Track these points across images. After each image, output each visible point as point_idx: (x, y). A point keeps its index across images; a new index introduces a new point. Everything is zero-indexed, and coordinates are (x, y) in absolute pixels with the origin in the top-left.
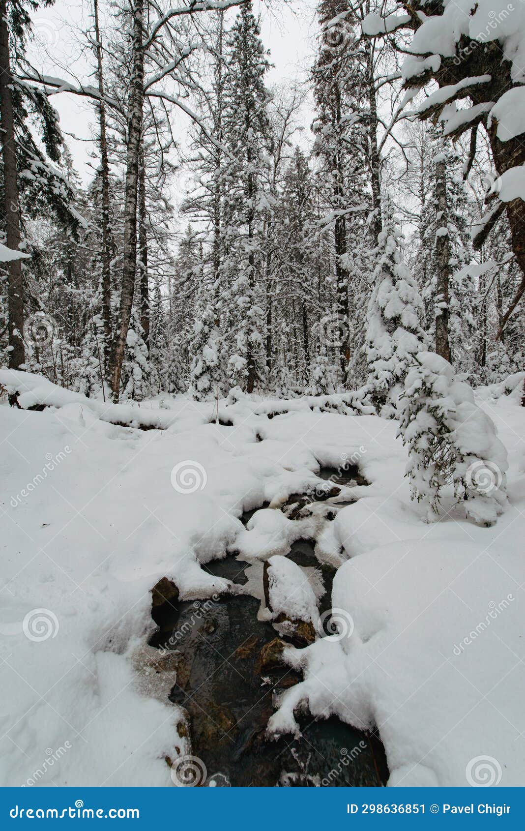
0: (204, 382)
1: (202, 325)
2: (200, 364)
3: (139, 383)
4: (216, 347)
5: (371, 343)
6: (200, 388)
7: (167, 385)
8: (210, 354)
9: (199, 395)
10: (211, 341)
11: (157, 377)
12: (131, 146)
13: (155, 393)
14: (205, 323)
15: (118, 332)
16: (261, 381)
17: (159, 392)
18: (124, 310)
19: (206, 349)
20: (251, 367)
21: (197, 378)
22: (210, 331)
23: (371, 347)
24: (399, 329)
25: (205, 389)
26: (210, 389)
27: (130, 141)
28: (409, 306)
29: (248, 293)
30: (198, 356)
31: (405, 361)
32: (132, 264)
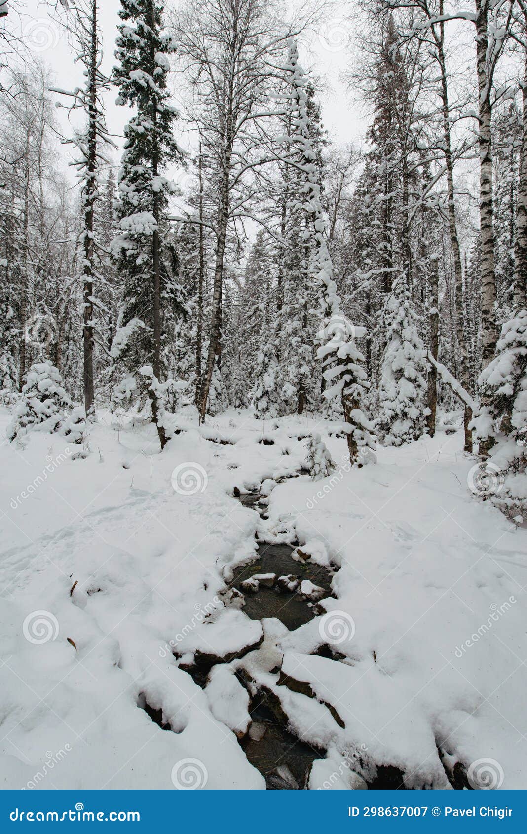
0: (263, 404)
1: (264, 356)
2: (261, 388)
3: (213, 402)
4: (273, 375)
5: (383, 387)
6: (259, 408)
7: (234, 400)
8: (269, 380)
9: (259, 414)
10: (270, 370)
11: (226, 395)
12: (219, 254)
13: (224, 409)
14: (266, 355)
15: (206, 376)
16: (310, 403)
17: (227, 407)
18: (210, 362)
19: (266, 377)
20: (302, 392)
21: (258, 399)
22: (270, 361)
23: (383, 390)
24: (403, 378)
25: (263, 409)
26: (268, 409)
27: (218, 250)
28: (410, 362)
29: (300, 334)
30: (259, 382)
31: (403, 404)
32: (217, 331)
